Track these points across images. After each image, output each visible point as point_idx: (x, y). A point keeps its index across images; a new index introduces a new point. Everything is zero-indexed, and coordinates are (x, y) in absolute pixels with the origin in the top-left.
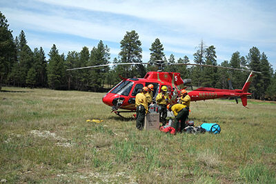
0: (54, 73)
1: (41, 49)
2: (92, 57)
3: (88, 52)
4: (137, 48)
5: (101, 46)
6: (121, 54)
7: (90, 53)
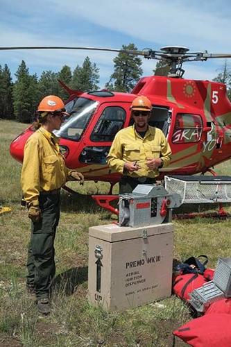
0: (21, 100)
1: (6, 67)
2: (75, 79)
3: (69, 73)
4: (136, 69)
5: (87, 64)
6: (114, 76)
7: (72, 74)
